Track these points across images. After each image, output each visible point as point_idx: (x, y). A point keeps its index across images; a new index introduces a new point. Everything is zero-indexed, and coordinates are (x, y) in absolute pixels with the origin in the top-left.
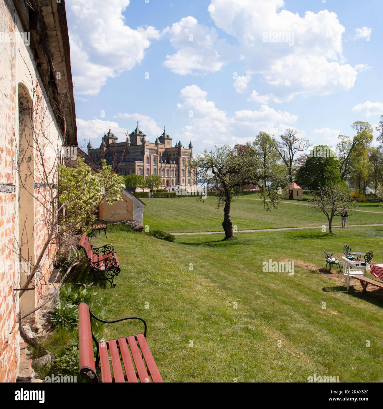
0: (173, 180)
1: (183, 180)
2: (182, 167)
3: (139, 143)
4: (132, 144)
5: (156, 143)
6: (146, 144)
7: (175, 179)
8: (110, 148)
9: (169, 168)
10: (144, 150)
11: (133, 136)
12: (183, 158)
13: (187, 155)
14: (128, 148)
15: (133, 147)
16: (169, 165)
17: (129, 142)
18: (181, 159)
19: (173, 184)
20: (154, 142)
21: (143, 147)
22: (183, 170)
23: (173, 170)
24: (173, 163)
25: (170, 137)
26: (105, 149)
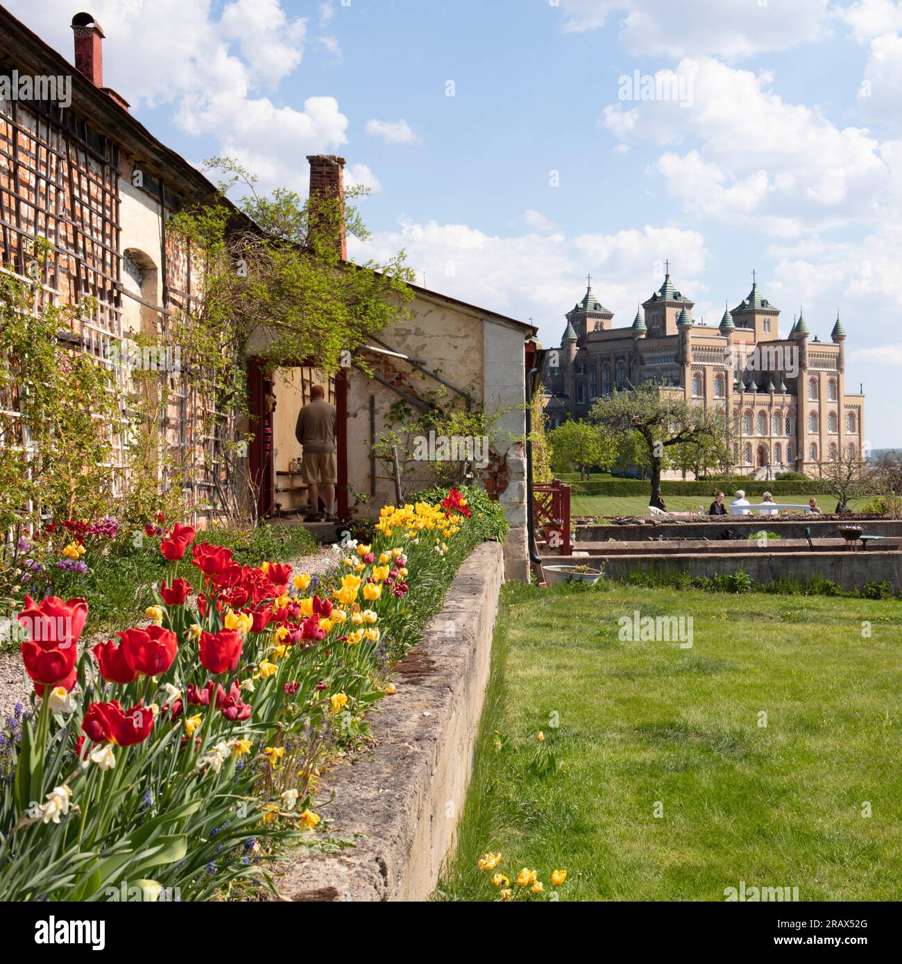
0: (778, 445)
1: (814, 444)
2: (809, 405)
3: (672, 329)
4: (650, 334)
5: (724, 329)
6: (691, 333)
7: (785, 443)
8: (589, 346)
9: (766, 408)
10: (684, 353)
11: (655, 306)
12: (810, 373)
13: (825, 365)
14: (641, 346)
15: (654, 343)
16: (764, 398)
17: (643, 326)
18: (806, 378)
19: (779, 459)
20: (718, 325)
21: (682, 339)
22: (813, 414)
23: (778, 414)
24: (778, 391)
25: (774, 304)
26: (575, 349)
